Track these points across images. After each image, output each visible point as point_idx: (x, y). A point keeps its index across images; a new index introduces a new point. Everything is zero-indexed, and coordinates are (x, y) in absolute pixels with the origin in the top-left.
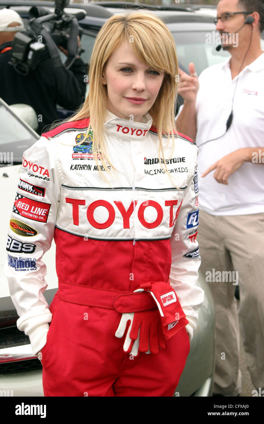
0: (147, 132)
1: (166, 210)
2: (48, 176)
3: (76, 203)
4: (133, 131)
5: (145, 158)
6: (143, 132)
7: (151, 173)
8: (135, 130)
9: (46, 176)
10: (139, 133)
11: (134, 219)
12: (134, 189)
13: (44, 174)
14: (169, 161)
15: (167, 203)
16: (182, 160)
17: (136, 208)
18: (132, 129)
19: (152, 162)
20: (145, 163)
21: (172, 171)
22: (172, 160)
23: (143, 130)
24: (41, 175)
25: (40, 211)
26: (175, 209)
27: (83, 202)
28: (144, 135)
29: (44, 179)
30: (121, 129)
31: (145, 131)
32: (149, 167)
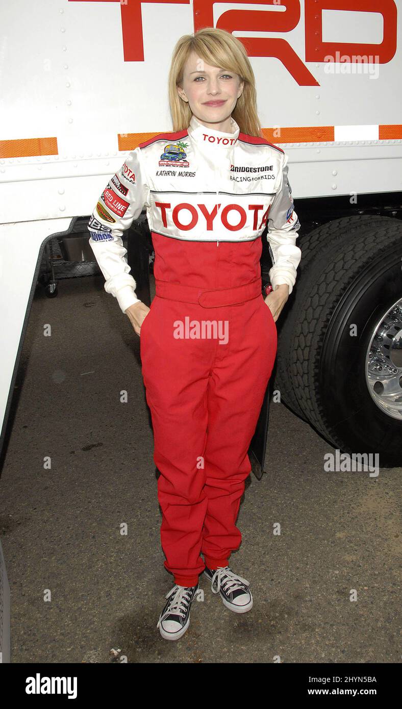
0: (234, 142)
1: (250, 214)
2: (134, 180)
3: (164, 206)
4: (219, 141)
5: (232, 166)
6: (230, 142)
7: (238, 180)
8: (221, 139)
9: (132, 179)
10: (226, 142)
11: (217, 221)
12: (217, 193)
13: (130, 177)
14: (257, 170)
15: (251, 207)
16: (270, 168)
17: (220, 212)
18: (218, 138)
19: (239, 170)
20: (231, 170)
21: (259, 178)
22: (260, 169)
23: (229, 139)
24: (128, 178)
25: (120, 207)
26: (261, 214)
27: (168, 206)
28: (231, 144)
29: (130, 181)
30: (207, 138)
31: (232, 140)
32: (235, 174)
